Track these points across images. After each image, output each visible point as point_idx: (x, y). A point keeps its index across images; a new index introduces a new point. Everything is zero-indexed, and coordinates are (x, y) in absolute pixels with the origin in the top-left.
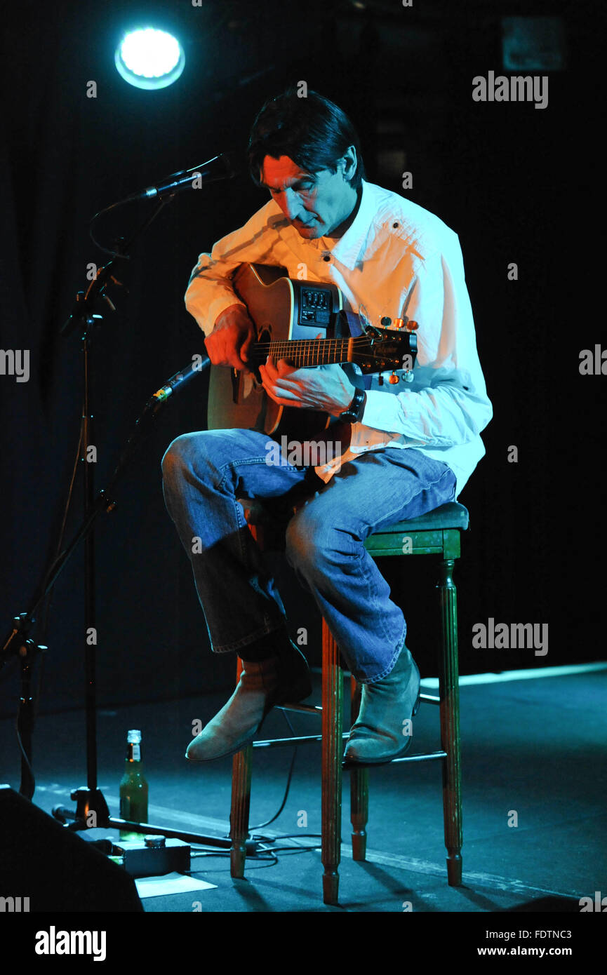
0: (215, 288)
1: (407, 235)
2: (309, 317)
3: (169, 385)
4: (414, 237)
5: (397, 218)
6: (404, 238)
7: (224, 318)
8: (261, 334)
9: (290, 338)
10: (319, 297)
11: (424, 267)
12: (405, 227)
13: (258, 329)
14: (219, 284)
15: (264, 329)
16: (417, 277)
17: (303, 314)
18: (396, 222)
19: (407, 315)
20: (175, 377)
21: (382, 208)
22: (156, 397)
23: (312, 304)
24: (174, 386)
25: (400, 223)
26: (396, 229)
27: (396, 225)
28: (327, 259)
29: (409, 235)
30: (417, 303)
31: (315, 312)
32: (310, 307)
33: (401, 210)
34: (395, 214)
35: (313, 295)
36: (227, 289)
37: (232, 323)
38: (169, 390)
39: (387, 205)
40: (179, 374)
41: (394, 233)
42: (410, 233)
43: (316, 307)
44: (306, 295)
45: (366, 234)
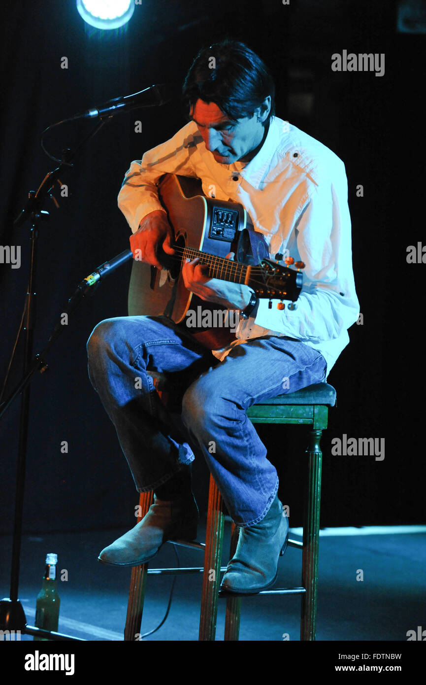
0: (143, 194)
1: (305, 164)
2: (218, 232)
3: (98, 272)
4: (311, 167)
5: (297, 149)
6: (302, 166)
7: (147, 221)
8: (177, 238)
9: (201, 249)
10: (228, 216)
11: (317, 191)
12: (304, 157)
13: (176, 233)
14: (147, 190)
15: (181, 234)
16: (311, 199)
17: (213, 230)
18: (297, 152)
19: (298, 228)
20: (103, 266)
21: (284, 140)
22: (86, 281)
23: (222, 221)
24: (102, 274)
25: (300, 154)
26: (296, 158)
27: (296, 155)
28: (236, 179)
29: (306, 164)
30: (307, 220)
31: (223, 229)
32: (220, 223)
33: (301, 143)
34: (295, 145)
35: (223, 214)
36: (152, 196)
37: (154, 226)
38: (97, 276)
39: (289, 137)
40: (107, 263)
41: (294, 161)
42: (307, 162)
43: (225, 224)
44: (217, 214)
45: (270, 160)
